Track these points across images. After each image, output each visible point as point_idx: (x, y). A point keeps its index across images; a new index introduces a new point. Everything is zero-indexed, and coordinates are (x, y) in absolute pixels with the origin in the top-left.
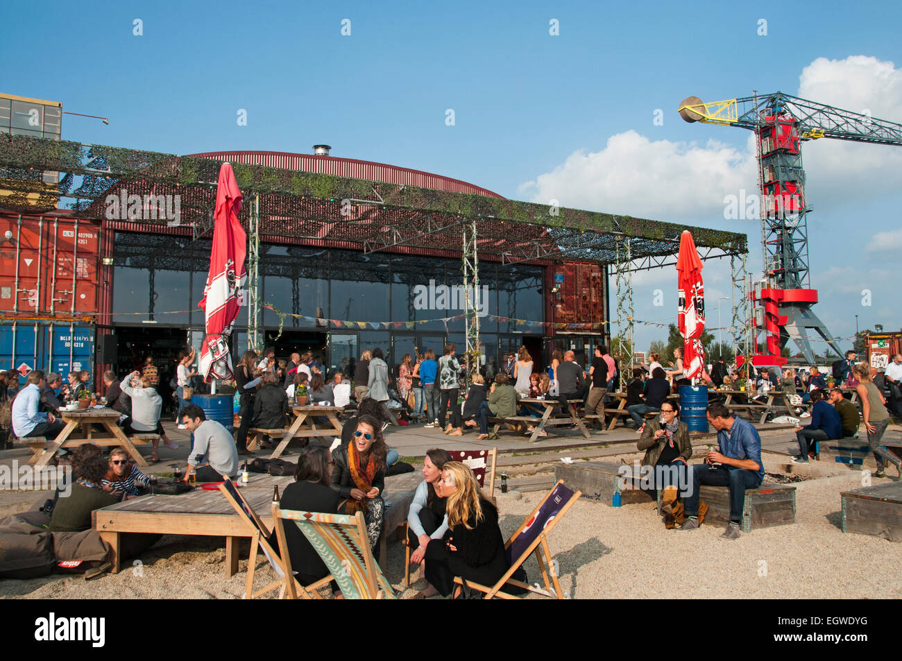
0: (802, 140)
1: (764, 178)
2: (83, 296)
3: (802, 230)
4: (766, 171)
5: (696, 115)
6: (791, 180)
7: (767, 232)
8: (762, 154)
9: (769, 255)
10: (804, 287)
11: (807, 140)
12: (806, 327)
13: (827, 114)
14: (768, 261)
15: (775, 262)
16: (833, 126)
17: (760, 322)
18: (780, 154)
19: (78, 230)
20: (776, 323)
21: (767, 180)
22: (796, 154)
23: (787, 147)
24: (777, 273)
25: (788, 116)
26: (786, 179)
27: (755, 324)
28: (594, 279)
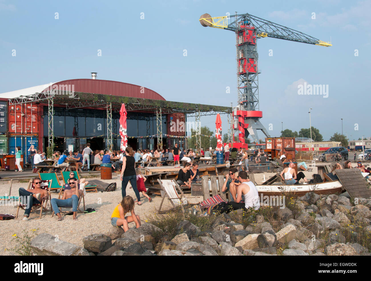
0: (257, 38)
1: (239, 56)
2: (34, 128)
3: (256, 82)
4: (240, 52)
5: (208, 23)
6: (251, 58)
7: (240, 82)
8: (239, 44)
9: (241, 94)
10: (257, 110)
11: (259, 38)
12: (257, 129)
13: (269, 25)
14: (240, 97)
15: (243, 98)
16: (272, 31)
17: (236, 127)
18: (247, 44)
19: (32, 106)
20: (243, 127)
21: (241, 57)
22: (254, 45)
23: (250, 41)
24: (244, 103)
25: (251, 26)
26: (249, 57)
27: (234, 127)
28: (182, 118)
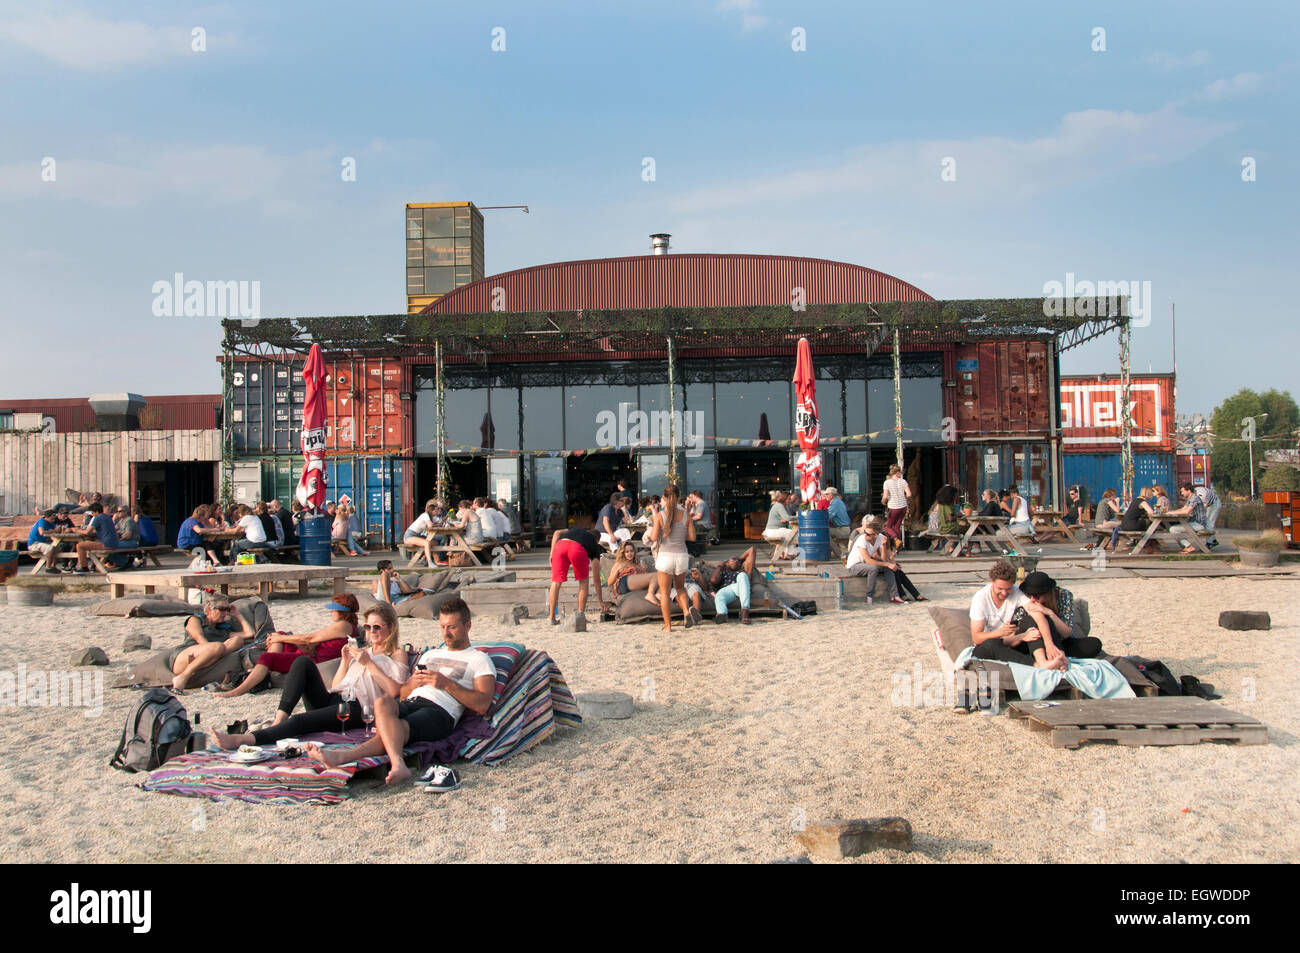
2: (391, 430)
19: (383, 367)
28: (1033, 361)
